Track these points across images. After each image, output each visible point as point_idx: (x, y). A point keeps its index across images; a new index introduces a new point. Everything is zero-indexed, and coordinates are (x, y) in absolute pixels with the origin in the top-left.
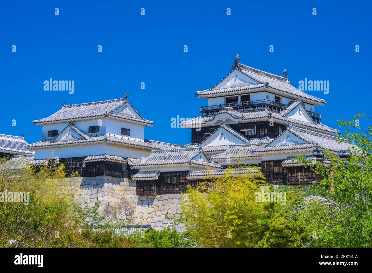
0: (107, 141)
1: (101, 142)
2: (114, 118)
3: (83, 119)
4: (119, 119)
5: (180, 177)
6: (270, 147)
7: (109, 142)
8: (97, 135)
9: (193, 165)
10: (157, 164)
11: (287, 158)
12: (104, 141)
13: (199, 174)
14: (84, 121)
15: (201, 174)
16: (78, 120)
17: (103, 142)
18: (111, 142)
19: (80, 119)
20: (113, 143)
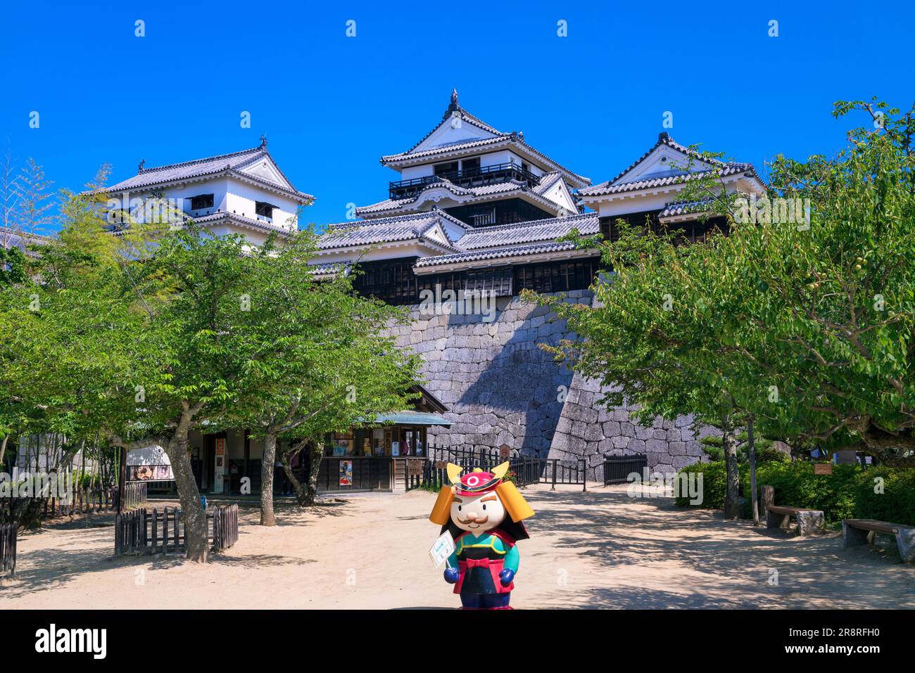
0: (231, 220)
1: (217, 222)
2: (242, 178)
3: (180, 182)
4: (251, 182)
5: (398, 270)
6: (621, 185)
7: (233, 222)
8: (208, 212)
9: (427, 244)
10: (347, 246)
11: (666, 205)
12: (224, 220)
13: (440, 261)
14: (182, 187)
15: (445, 260)
16: (169, 184)
17: (222, 221)
18: (237, 223)
19: (175, 183)
20: (242, 225)
